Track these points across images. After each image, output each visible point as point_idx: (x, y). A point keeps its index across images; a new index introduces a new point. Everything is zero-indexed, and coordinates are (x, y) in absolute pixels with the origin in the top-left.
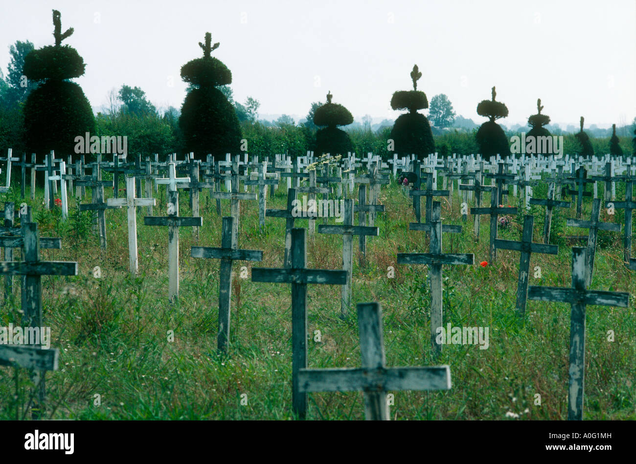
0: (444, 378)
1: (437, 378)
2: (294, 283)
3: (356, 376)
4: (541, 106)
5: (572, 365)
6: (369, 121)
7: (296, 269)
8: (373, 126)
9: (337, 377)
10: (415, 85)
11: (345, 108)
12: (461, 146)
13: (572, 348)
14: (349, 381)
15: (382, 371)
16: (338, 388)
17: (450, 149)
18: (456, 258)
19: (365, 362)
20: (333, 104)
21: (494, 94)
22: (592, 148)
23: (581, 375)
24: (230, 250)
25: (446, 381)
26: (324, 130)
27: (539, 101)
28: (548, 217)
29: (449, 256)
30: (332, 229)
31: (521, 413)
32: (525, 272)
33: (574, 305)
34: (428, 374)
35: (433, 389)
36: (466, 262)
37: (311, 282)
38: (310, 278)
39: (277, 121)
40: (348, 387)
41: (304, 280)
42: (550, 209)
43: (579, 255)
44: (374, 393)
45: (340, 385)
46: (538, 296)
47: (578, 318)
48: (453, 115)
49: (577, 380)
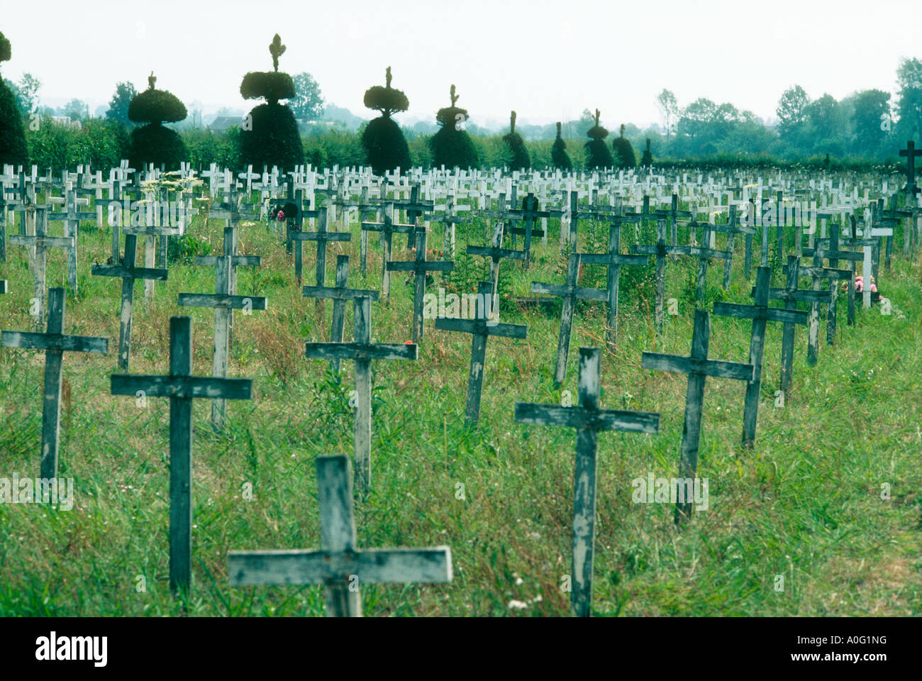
0: (442, 566)
1: (432, 565)
2: (174, 397)
3: (314, 562)
4: (456, 95)
5: (577, 516)
6: (199, 110)
7: (177, 377)
8: (205, 117)
9: (286, 563)
10: (276, 64)
11: (174, 97)
12: (342, 151)
13: (578, 492)
14: (304, 569)
15: (352, 555)
16: (288, 579)
17: (326, 157)
18: (391, 350)
19: (327, 543)
20: (157, 91)
21: (389, 77)
22: (527, 156)
23: (591, 531)
24: (60, 336)
25: (445, 570)
26: (144, 128)
27: (453, 88)
28: (493, 272)
29: (381, 348)
30: (199, 300)
31: (530, 602)
32: (478, 364)
33: (581, 430)
34: (420, 559)
35: (427, 581)
36: (405, 355)
37: (197, 396)
38: (197, 389)
39: (64, 108)
40: (302, 578)
41: (189, 392)
42: (496, 261)
43: (589, 358)
44: (340, 588)
45: (290, 575)
46: (529, 417)
47: (587, 450)
48: (321, 102)
49: (584, 538)
